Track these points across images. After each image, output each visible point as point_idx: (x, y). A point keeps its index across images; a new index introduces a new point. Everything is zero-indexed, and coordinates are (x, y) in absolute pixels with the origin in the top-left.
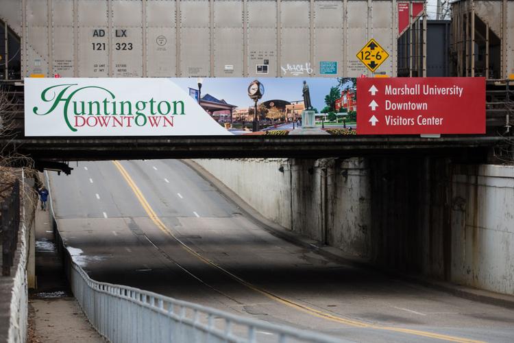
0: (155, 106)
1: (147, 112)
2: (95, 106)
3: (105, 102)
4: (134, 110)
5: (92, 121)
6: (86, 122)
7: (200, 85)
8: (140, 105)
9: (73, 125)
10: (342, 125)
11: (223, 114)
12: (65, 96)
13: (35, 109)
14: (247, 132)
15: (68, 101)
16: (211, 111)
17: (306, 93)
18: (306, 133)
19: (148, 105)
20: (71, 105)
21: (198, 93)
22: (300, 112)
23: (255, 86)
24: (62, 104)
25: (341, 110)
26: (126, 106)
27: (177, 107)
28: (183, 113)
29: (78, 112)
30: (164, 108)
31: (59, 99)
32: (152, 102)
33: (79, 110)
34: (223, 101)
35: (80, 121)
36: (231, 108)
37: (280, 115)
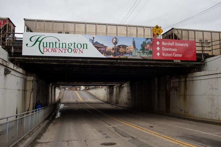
0: (76, 45)
1: (72, 47)
2: (51, 44)
3: (56, 43)
4: (67, 46)
5: (50, 50)
6: (48, 50)
7: (94, 38)
8: (70, 45)
9: (42, 51)
10: (147, 55)
11: (102, 49)
12: (40, 40)
13: (27, 45)
14: (112, 56)
15: (40, 42)
16: (98, 48)
17: (134, 43)
18: (134, 58)
19: (73, 45)
20: (42, 43)
21: (93, 41)
22: (132, 50)
23: (115, 39)
24: (38, 43)
25: (147, 50)
26: (64, 45)
27: (84, 46)
28: (87, 48)
29: (44, 46)
30: (79, 46)
31: (37, 41)
32: (74, 43)
33: (45, 45)
34: (102, 45)
35: (45, 50)
36: (106, 47)
37: (124, 51)
